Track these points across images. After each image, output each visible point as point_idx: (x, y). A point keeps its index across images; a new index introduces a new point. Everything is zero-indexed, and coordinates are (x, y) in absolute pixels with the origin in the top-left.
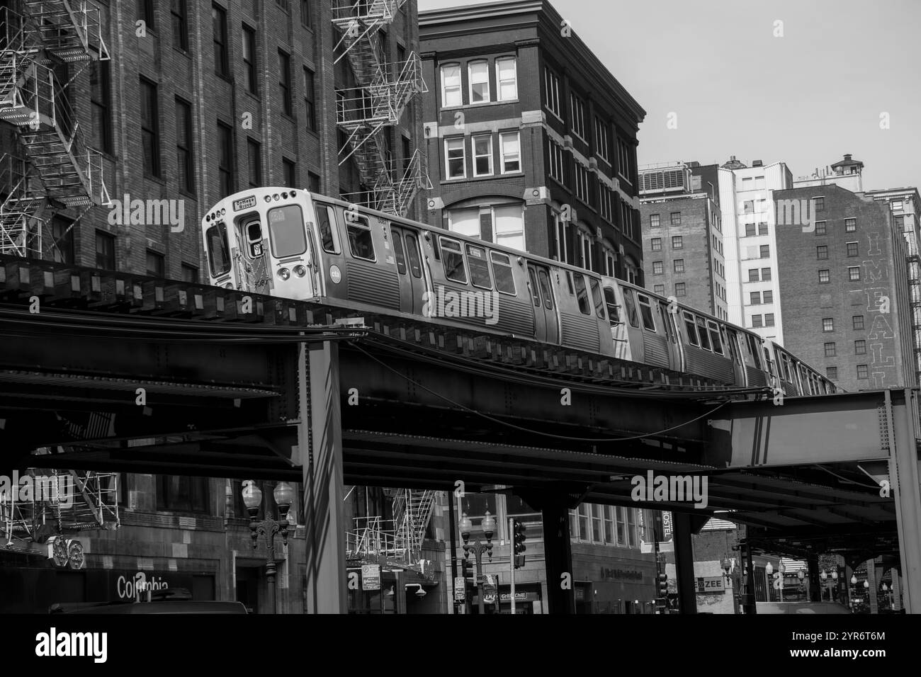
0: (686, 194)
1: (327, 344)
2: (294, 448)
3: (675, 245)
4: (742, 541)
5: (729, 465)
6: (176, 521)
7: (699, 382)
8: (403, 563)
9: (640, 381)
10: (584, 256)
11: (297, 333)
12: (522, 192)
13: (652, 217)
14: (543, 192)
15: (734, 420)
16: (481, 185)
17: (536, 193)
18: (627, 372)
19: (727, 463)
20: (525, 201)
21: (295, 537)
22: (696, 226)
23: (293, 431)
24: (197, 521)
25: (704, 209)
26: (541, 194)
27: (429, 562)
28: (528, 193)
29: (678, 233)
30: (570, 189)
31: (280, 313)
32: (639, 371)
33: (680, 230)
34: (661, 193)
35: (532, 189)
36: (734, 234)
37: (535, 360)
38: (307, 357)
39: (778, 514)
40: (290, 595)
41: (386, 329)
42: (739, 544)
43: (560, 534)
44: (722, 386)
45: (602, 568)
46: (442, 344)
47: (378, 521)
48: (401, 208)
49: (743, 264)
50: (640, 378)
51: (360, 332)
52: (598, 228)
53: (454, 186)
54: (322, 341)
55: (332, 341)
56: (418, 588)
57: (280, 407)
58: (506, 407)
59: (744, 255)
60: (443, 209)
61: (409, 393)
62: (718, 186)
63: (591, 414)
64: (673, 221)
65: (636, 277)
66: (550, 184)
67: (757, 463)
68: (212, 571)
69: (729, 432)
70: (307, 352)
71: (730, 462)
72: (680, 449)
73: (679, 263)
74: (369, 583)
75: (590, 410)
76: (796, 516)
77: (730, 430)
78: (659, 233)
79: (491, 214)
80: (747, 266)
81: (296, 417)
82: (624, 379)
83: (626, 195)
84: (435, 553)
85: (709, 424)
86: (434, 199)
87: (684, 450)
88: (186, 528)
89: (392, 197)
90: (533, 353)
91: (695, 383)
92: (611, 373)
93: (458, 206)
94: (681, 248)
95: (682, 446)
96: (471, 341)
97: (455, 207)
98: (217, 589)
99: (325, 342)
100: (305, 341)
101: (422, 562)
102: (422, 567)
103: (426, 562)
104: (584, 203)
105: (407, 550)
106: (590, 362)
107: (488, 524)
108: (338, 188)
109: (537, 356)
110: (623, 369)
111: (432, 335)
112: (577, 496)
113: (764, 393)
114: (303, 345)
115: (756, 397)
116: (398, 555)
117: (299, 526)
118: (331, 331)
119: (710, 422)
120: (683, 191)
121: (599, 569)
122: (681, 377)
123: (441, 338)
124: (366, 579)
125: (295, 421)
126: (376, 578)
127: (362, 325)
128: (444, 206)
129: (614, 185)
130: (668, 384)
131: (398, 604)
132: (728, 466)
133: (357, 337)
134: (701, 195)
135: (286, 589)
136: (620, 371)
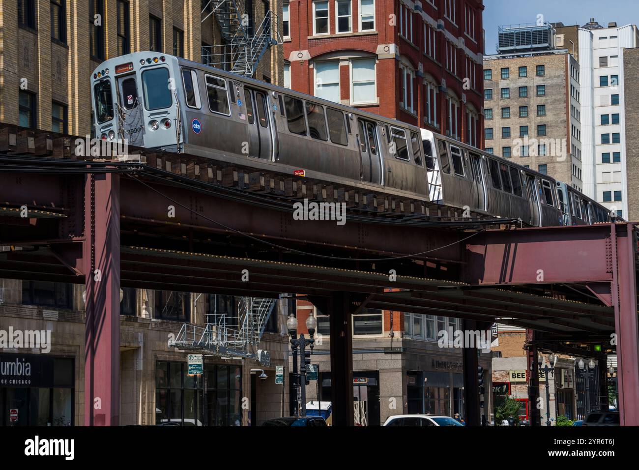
0: (550, 50)
1: (109, 176)
2: (78, 260)
3: (539, 93)
4: (530, 343)
5: (482, 282)
6: (40, 313)
7: (456, 214)
8: (242, 353)
9: (402, 212)
10: (429, 103)
11: (84, 166)
12: (375, 48)
13: (521, 68)
14: (392, 48)
15: (488, 245)
16: (341, 40)
17: (386, 49)
18: (390, 204)
19: (480, 281)
20: (377, 55)
21: (150, 328)
22: (558, 78)
23: (79, 246)
24: (59, 313)
25: (564, 62)
26: (391, 51)
27: (265, 352)
28: (380, 49)
29: (541, 83)
30: (418, 46)
31: (68, 148)
32: (402, 204)
33: (544, 80)
34: (529, 48)
35: (384, 46)
36: (589, 84)
37: (305, 193)
38: (93, 186)
39: (550, 322)
40: (144, 376)
41: (168, 165)
42: (527, 345)
43: (343, 334)
44: (478, 217)
45: (433, 360)
46: (219, 178)
47: (225, 318)
48: (252, 60)
49: (596, 110)
50: (402, 209)
51: (137, 166)
52: (443, 80)
53: (319, 41)
54: (104, 173)
55: (114, 174)
56: (260, 372)
57: (70, 227)
58: (282, 230)
59: (597, 102)
60: (309, 61)
61: (191, 217)
62: (578, 44)
63: (359, 238)
64: (538, 72)
65: (477, 121)
66: (400, 42)
67: (504, 281)
68: (72, 354)
69: (482, 255)
70: (93, 181)
71: (482, 280)
72: (442, 268)
73: (506, 111)
74: (193, 369)
75: (359, 234)
76: (568, 324)
77: (484, 254)
78: (525, 82)
79: (349, 66)
80: (599, 112)
81: (83, 235)
82: (387, 210)
83: (471, 51)
84: (279, 344)
85: (467, 248)
86: (302, 52)
87: (446, 269)
88: (50, 319)
89: (244, 51)
90: (304, 187)
91: (453, 214)
92: (375, 205)
93: (322, 59)
94: (544, 95)
95: (445, 266)
96: (246, 177)
97: (322, 60)
98: (76, 369)
99: (107, 174)
100: (90, 173)
101: (259, 352)
102: (259, 356)
103: (263, 352)
104: (431, 59)
105: (247, 342)
106: (357, 196)
107: (311, 323)
108: (200, 41)
109: (307, 189)
110: (386, 202)
111: (210, 171)
112: (357, 304)
113: (513, 224)
114: (89, 175)
115: (507, 227)
116: (236, 345)
117: (153, 320)
118: (112, 165)
119: (468, 247)
120: (547, 47)
121: (431, 361)
122: (440, 209)
123: (219, 173)
124: (191, 365)
125: (81, 238)
126: (200, 365)
127: (138, 161)
128: (310, 58)
129: (460, 43)
130: (428, 214)
131: (243, 385)
132: (480, 283)
133: (134, 171)
134: (562, 51)
135: (140, 371)
136: (384, 203)
